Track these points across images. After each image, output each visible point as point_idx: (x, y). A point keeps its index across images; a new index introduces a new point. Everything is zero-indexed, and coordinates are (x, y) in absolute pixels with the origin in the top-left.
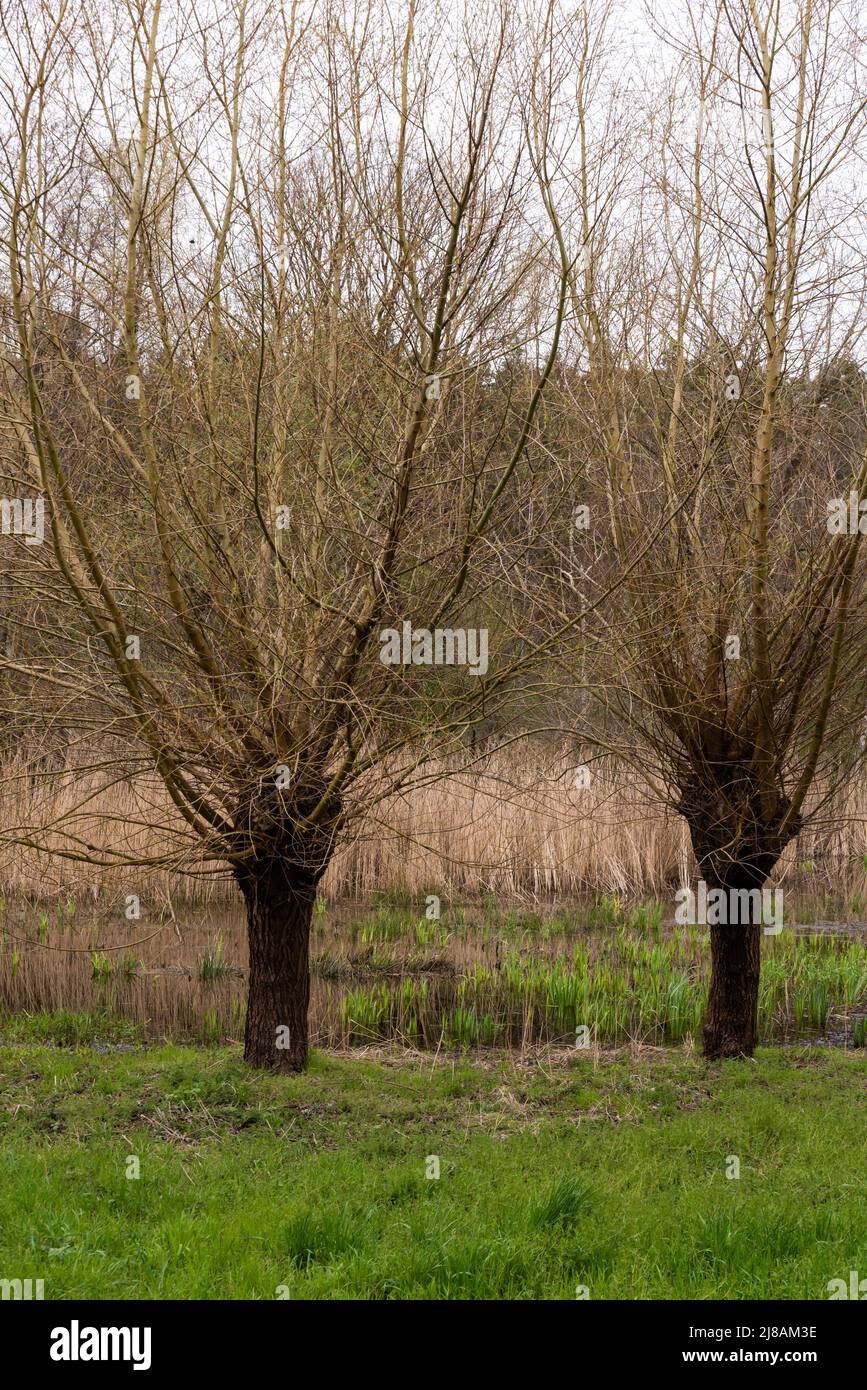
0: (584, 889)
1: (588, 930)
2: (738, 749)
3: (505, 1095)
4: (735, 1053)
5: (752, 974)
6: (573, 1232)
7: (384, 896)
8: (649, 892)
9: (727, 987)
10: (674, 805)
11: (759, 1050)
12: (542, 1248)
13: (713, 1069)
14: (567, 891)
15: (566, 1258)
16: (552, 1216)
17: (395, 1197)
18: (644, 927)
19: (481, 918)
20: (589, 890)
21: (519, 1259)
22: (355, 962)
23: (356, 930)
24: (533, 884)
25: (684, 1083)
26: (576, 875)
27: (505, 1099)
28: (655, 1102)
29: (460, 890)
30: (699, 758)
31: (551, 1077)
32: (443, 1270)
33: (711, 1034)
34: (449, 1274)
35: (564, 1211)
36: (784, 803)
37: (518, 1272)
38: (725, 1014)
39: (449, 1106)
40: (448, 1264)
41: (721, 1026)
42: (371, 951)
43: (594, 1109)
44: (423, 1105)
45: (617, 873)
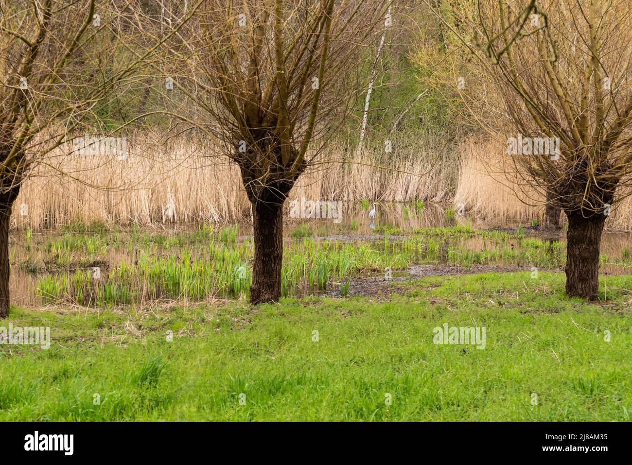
0: (193, 221)
1: (192, 243)
2: (268, 121)
3: (129, 326)
4: (268, 300)
5: (278, 254)
6: (155, 387)
7: (68, 227)
8: (232, 221)
9: (263, 262)
10: (231, 156)
11: (282, 299)
12: (136, 395)
13: (255, 309)
14: (182, 222)
15: (150, 400)
16: (144, 379)
17: (55, 378)
18: (226, 241)
19: (129, 237)
20: (196, 220)
21: (122, 401)
22: (47, 263)
23: (50, 246)
24: (162, 219)
25: (236, 316)
26: (187, 212)
27: (129, 328)
28: (218, 327)
29: (117, 222)
30: (244, 125)
31: (158, 316)
32: (77, 408)
33: (254, 290)
34: (80, 410)
35: (151, 375)
36: (294, 153)
37: (121, 408)
38: (263, 278)
39: (95, 333)
40: (80, 406)
41: (260, 285)
42: (57, 256)
43: (182, 331)
44: (79, 333)
45: (213, 211)
